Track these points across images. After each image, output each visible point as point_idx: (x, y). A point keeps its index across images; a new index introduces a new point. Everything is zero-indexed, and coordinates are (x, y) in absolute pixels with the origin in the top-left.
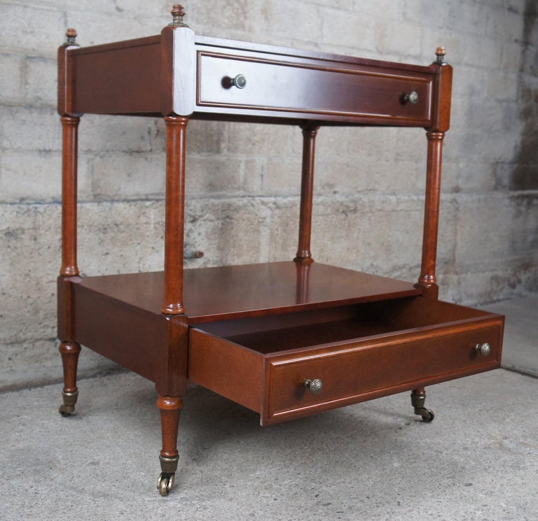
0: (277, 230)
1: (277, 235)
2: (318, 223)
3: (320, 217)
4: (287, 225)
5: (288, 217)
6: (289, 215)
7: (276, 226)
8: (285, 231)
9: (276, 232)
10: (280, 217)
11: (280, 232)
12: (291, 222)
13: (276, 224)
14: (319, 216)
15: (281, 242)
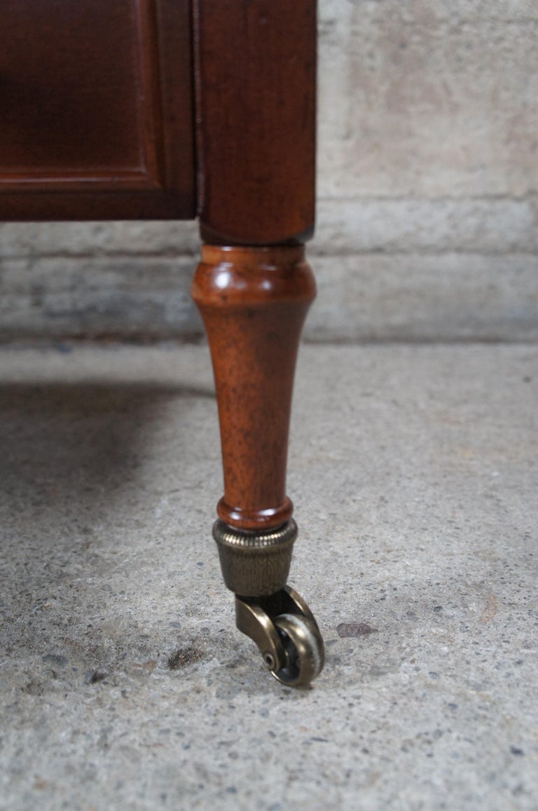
0: (371, 55)
1: (372, 69)
2: (506, 44)
3: (514, 29)
4: (403, 45)
5: (405, 23)
6: (407, 17)
7: (369, 46)
8: (395, 59)
9: (368, 62)
10: (378, 22)
11: (379, 60)
12: (416, 39)
13: (367, 39)
14: (509, 22)
15: (384, 88)
